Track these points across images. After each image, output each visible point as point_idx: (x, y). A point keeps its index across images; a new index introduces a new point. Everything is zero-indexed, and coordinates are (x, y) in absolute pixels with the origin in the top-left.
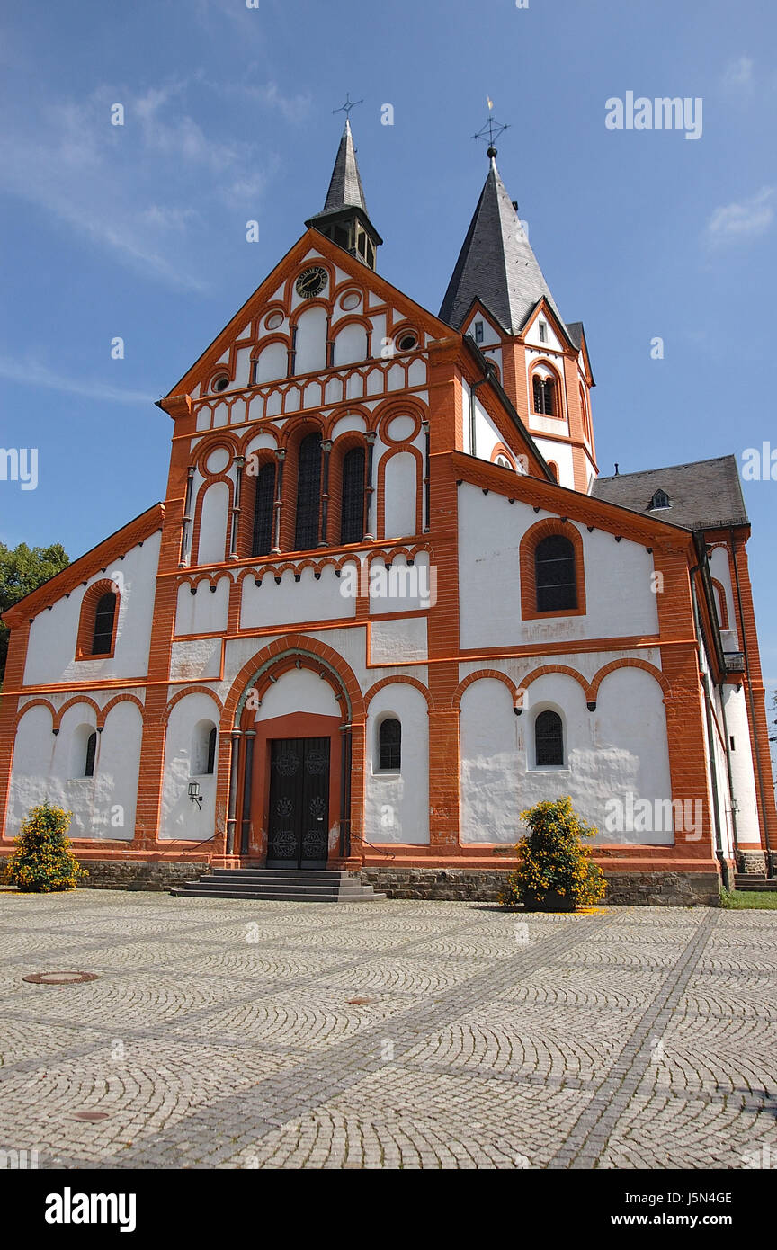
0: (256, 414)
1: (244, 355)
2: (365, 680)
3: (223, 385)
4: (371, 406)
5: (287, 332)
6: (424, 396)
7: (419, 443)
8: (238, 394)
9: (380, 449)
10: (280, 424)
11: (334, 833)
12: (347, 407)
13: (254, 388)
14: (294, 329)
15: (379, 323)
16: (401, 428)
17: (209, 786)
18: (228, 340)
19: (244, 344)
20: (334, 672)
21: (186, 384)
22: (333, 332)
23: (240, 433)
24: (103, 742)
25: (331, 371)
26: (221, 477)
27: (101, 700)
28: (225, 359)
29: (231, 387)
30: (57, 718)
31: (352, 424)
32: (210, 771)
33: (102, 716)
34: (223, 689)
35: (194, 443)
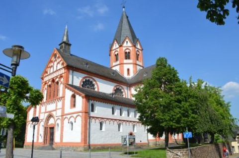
0: (49, 78)
1: (49, 69)
2: (56, 119)
4: (59, 76)
6: (64, 74)
8: (48, 75)
10: (51, 80)
15: (61, 62)
16: (62, 80)
18: (47, 67)
20: (54, 117)
21: (43, 74)
22: (57, 65)
23: (48, 81)
25: (57, 71)
26: (46, 89)
31: (57, 80)
34: (44, 120)
35: (44, 83)
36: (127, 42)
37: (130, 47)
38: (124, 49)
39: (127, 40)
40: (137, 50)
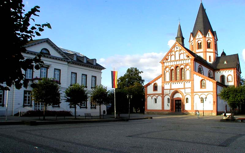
0: (171, 64)
1: (169, 57)
2: (185, 94)
3: (167, 60)
4: (184, 65)
5: (174, 54)
6: (190, 64)
7: (190, 69)
8: (169, 62)
9: (186, 69)
10: (174, 66)
11: (182, 109)
12: (182, 65)
13: (171, 61)
14: (175, 54)
15: (185, 54)
16: (188, 67)
17: (169, 104)
18: (167, 55)
19: (169, 55)
20: (182, 94)
21: (163, 60)
22: (180, 55)
23: (170, 66)
24: (157, 100)
25: (180, 60)
26: (168, 71)
27: (157, 96)
28: (167, 57)
29: (168, 61)
30: (152, 97)
31: (182, 66)
32: (169, 103)
33: (157, 97)
34: (170, 95)
35: (165, 67)
36: (209, 34)
37: (211, 38)
38: (207, 39)
39: (209, 32)
40: (215, 40)
